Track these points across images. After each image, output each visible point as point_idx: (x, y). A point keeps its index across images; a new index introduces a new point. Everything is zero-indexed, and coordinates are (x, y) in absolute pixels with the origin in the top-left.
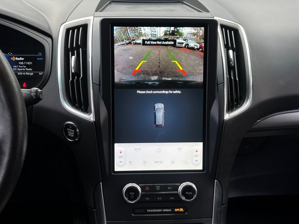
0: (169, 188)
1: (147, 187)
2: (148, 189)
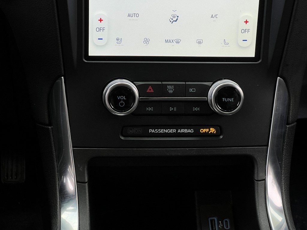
0: (191, 90)
1: (150, 87)
2: (152, 91)
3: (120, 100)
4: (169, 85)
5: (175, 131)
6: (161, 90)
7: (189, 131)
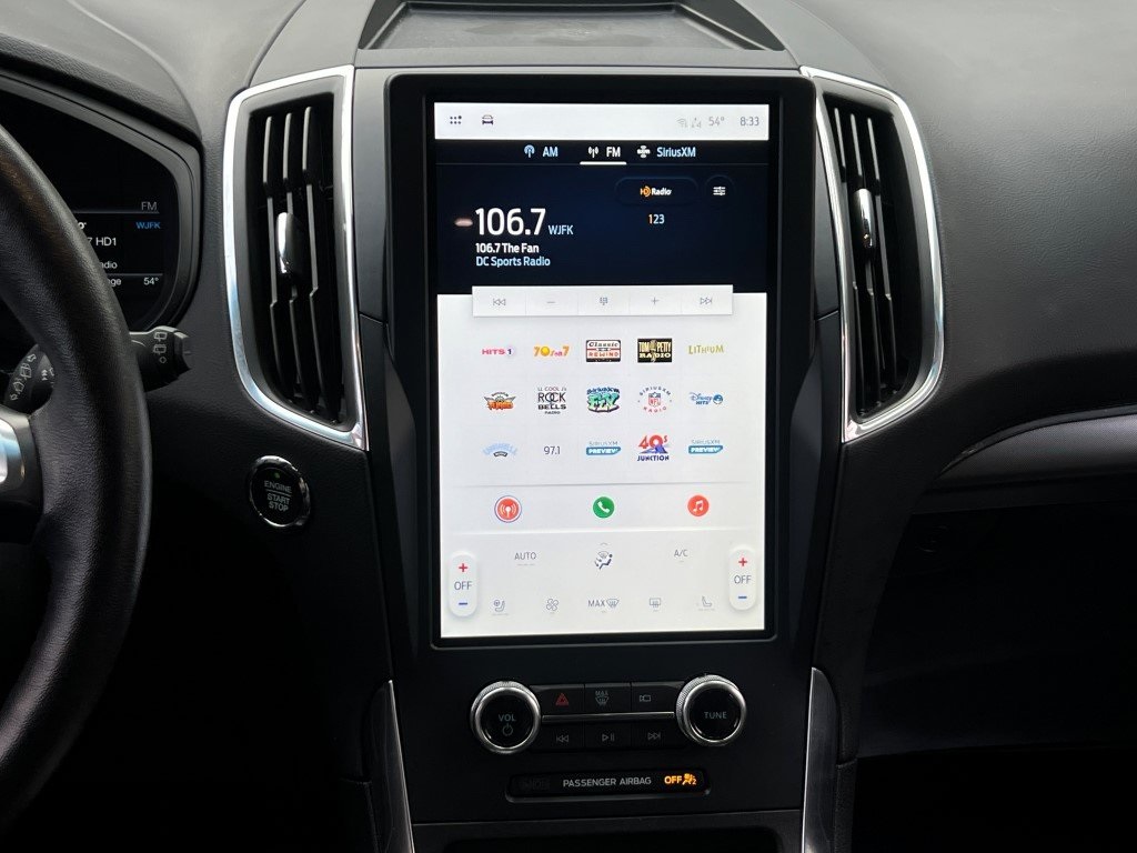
0: (642, 699)
1: (562, 696)
2: (566, 703)
3: (504, 723)
4: (598, 689)
5: (613, 781)
6: (584, 701)
7: (643, 781)
